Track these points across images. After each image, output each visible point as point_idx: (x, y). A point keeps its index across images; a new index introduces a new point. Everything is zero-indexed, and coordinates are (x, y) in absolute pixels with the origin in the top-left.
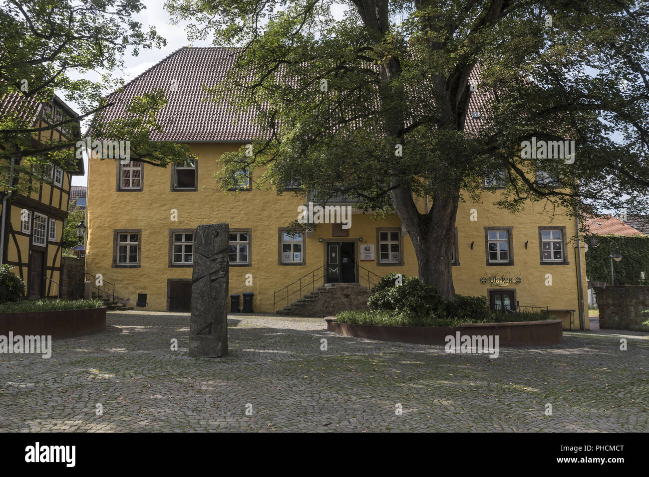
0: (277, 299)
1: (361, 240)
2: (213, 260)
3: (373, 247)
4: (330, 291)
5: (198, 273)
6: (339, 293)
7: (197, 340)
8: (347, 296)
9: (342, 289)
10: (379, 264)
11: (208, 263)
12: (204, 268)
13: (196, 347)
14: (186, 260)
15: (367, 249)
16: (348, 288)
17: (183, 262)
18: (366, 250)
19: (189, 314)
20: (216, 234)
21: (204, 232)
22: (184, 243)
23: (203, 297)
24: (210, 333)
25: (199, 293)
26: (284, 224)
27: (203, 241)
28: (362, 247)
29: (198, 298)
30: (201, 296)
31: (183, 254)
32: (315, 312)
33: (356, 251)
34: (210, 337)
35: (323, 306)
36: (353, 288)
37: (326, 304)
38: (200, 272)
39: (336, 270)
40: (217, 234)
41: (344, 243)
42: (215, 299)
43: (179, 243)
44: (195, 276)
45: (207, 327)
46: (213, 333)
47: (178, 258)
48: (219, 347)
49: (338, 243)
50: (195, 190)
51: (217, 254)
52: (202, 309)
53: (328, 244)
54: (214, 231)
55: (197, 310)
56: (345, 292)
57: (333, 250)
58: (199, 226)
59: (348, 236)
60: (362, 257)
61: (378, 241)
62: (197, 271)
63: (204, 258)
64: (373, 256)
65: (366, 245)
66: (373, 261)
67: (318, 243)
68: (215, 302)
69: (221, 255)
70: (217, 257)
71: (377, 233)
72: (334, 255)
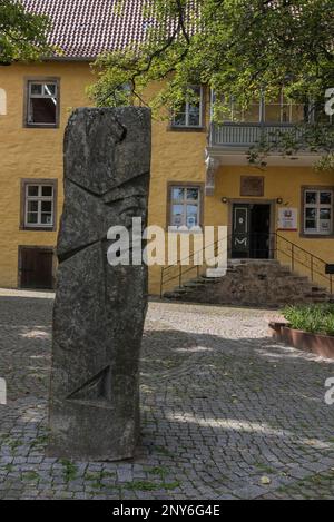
0: (166, 278)
1: (279, 201)
2: (112, 203)
3: (295, 212)
4: (239, 269)
5: (73, 234)
6: (251, 273)
7: (70, 413)
8: (262, 277)
9: (256, 267)
10: (303, 235)
11: (99, 211)
12: (87, 222)
13: (67, 433)
14: (43, 221)
15: (288, 215)
16: (264, 266)
17: (39, 223)
18: (286, 215)
19: (51, 296)
20: (120, 133)
21: (88, 129)
22: (40, 198)
23: (87, 298)
24: (102, 393)
25: (74, 289)
26: (175, 176)
27: (87, 150)
28: (280, 211)
29: (73, 302)
30: (78, 296)
31: (39, 212)
32: (218, 297)
33: (271, 216)
34: (102, 404)
35: (229, 289)
36: (271, 266)
37: (234, 287)
38: (78, 233)
39: (245, 241)
40: (124, 136)
41: (255, 205)
42: (117, 305)
43: (33, 198)
44: (65, 243)
45: (96, 378)
46: (109, 396)
47: (33, 218)
48: (127, 434)
49: (247, 205)
50: (55, 127)
51: (123, 186)
52: (83, 332)
53: (235, 205)
54: (115, 126)
55: (69, 333)
56: (259, 273)
57: (241, 214)
58: (76, 112)
59: (262, 195)
60: (280, 225)
61: (302, 205)
62: (69, 231)
63: (87, 195)
64: (295, 224)
65: (286, 209)
66: (295, 230)
67: (221, 204)
68: (116, 315)
69: (133, 191)
70: (122, 193)
71: (302, 192)
72: (241, 221)
